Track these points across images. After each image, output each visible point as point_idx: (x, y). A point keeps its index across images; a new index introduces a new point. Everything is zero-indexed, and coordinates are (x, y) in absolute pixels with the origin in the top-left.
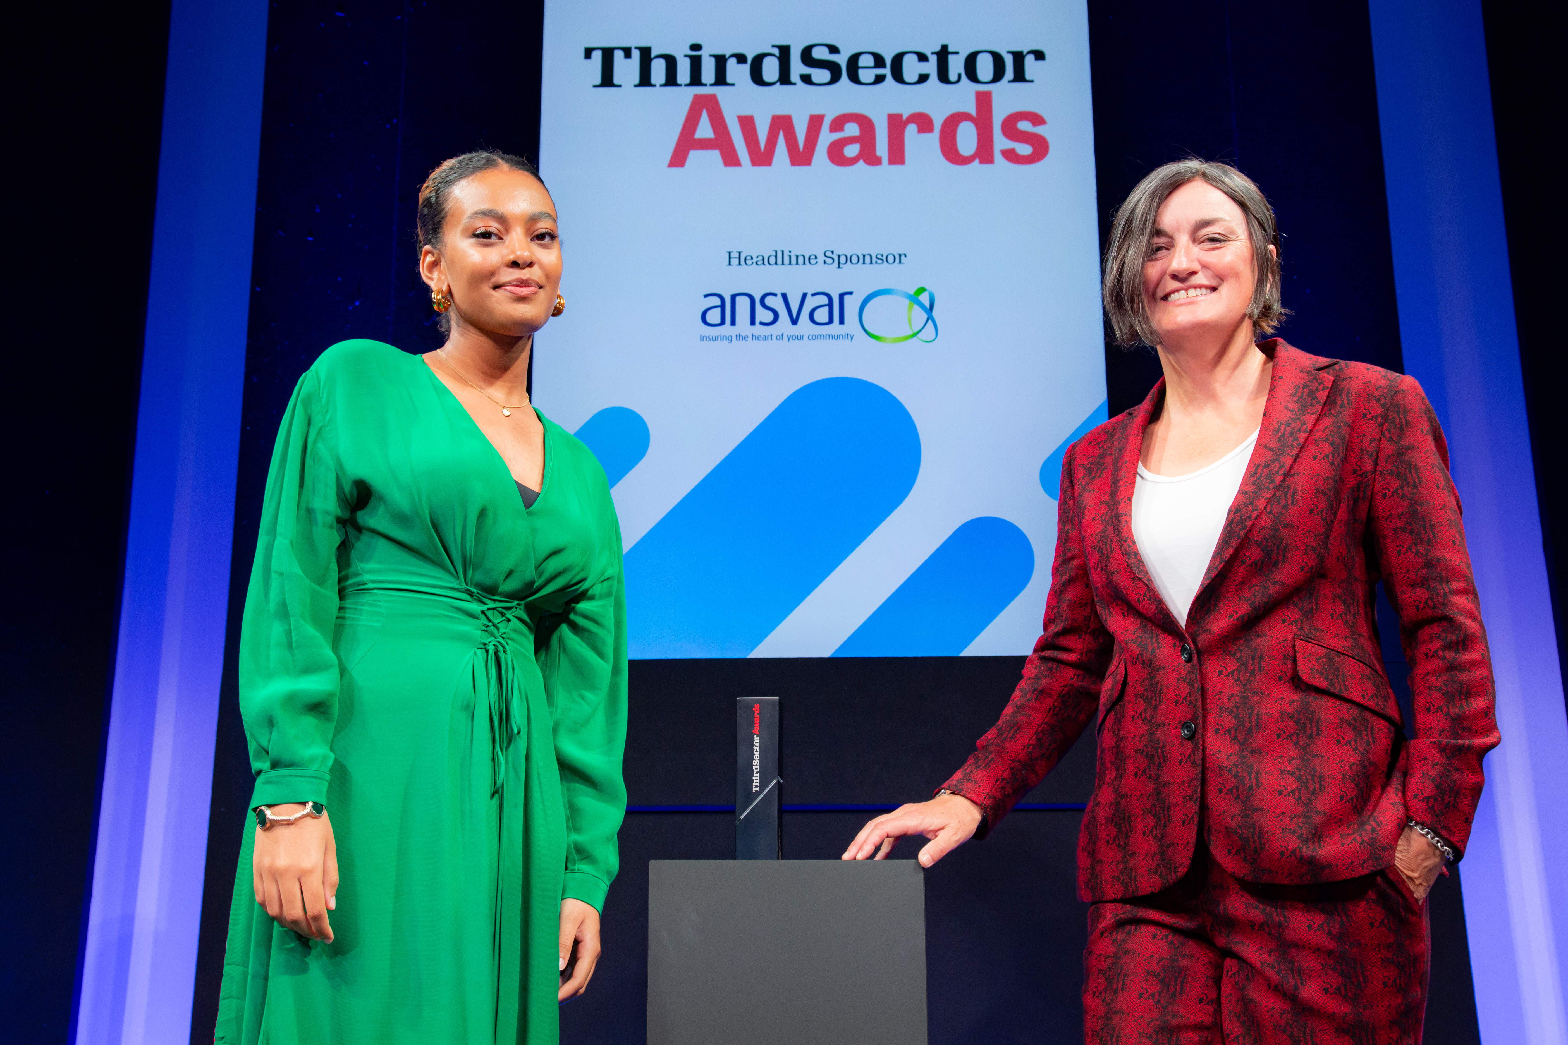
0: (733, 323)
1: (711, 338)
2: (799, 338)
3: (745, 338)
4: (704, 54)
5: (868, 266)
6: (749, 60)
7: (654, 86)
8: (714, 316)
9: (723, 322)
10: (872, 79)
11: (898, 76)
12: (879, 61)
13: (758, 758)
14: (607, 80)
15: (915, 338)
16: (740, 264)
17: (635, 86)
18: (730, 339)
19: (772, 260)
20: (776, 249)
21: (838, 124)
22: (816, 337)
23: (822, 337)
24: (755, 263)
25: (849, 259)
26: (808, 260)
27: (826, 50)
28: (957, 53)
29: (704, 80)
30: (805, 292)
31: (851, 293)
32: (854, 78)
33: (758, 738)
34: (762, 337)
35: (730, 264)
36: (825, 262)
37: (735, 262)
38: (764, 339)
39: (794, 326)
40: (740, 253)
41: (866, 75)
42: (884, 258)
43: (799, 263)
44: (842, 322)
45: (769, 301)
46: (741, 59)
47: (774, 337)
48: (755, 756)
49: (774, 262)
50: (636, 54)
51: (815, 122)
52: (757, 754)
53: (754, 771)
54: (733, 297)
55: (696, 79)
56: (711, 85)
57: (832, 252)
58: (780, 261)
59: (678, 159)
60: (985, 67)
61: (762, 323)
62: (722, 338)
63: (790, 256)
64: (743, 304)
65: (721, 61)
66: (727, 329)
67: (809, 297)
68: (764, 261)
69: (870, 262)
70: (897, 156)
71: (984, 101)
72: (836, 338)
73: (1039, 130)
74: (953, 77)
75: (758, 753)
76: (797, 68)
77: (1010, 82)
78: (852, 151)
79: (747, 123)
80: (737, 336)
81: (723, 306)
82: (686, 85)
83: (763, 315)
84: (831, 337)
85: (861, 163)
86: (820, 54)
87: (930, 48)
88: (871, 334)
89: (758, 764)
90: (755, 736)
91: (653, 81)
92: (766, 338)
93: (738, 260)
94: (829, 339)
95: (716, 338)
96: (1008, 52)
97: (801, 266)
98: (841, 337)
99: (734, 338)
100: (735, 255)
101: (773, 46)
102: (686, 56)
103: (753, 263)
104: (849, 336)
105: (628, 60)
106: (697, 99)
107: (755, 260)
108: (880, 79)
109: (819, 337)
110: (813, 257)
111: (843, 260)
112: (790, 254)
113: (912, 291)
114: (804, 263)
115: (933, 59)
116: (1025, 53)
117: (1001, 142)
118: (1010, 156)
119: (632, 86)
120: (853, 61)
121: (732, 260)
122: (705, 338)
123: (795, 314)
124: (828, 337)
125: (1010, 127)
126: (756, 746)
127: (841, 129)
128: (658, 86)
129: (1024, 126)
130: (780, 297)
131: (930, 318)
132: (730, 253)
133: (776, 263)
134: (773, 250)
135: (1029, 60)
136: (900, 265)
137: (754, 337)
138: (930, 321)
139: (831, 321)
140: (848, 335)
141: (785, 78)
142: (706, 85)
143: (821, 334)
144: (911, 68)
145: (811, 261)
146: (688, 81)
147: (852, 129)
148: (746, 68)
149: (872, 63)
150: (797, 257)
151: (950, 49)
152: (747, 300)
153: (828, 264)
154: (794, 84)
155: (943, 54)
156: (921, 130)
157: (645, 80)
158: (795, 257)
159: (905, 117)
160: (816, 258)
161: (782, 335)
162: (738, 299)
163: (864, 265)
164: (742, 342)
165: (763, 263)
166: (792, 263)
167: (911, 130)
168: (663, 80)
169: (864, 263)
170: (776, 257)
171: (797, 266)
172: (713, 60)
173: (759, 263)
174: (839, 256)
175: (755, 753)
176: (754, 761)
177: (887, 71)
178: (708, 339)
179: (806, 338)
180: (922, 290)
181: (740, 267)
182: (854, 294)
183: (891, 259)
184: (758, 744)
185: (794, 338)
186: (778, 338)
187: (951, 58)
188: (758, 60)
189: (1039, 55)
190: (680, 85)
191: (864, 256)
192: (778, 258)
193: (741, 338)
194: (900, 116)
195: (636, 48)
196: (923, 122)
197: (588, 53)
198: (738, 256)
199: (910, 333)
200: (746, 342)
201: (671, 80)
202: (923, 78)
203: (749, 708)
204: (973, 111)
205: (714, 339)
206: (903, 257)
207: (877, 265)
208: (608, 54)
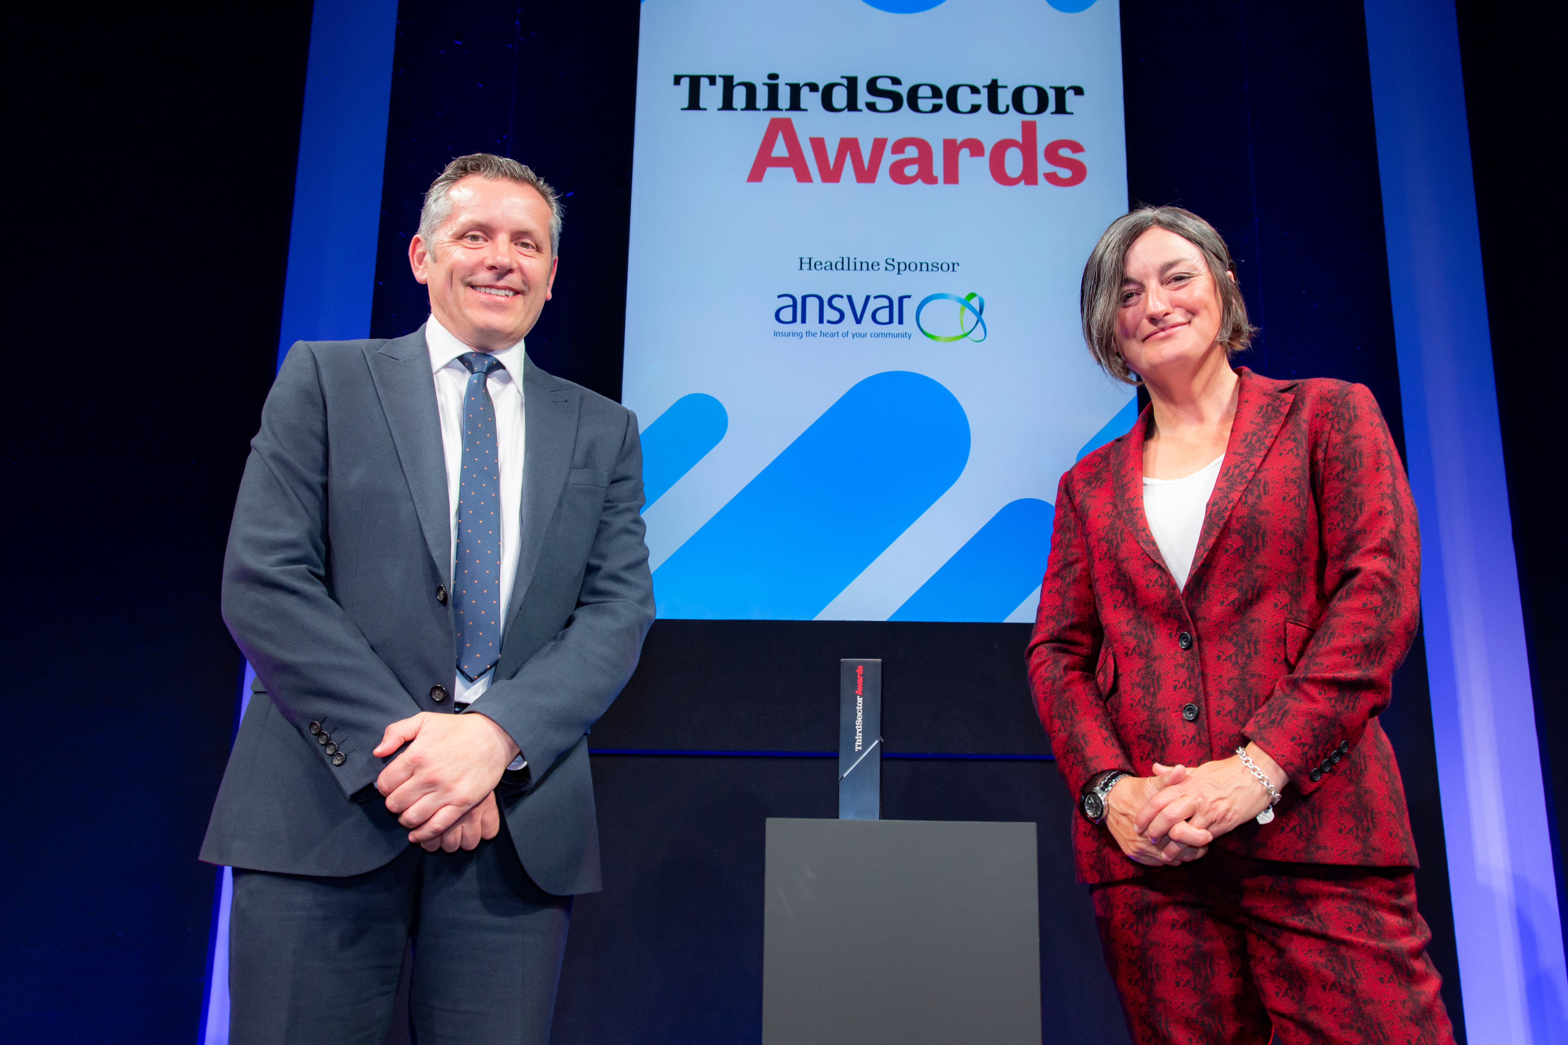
0: (804, 321)
1: (784, 334)
2: (862, 336)
3: (814, 335)
4: (781, 82)
5: (924, 273)
6: (821, 89)
7: (736, 110)
8: (787, 315)
9: (794, 320)
10: (930, 108)
11: (953, 106)
12: (936, 92)
13: (861, 718)
14: (694, 104)
15: (966, 338)
16: (810, 269)
17: (719, 109)
18: (801, 335)
19: (839, 266)
20: (842, 256)
21: (899, 147)
22: (878, 335)
23: (883, 335)
24: (823, 268)
25: (907, 267)
26: (871, 266)
27: (889, 81)
28: (1006, 87)
29: (780, 106)
30: (868, 294)
31: (909, 297)
32: (914, 107)
33: (861, 699)
34: (830, 334)
35: (801, 269)
36: (886, 269)
37: (806, 266)
38: (831, 336)
39: (858, 325)
40: (810, 259)
41: (925, 104)
42: (939, 266)
43: (863, 269)
44: (901, 322)
45: (836, 302)
46: (813, 87)
47: (840, 335)
48: (858, 716)
49: (841, 267)
50: (720, 82)
51: (879, 145)
52: (860, 715)
53: (856, 731)
54: (804, 298)
55: (773, 105)
56: (786, 110)
57: (893, 260)
58: (846, 267)
59: (756, 175)
60: (1030, 100)
61: (829, 322)
62: (793, 335)
63: (855, 263)
64: (812, 305)
65: (795, 89)
66: (798, 326)
67: (871, 299)
68: (832, 266)
69: (926, 269)
70: (952, 176)
71: (1029, 130)
72: (895, 336)
73: (1078, 156)
74: (1001, 108)
75: (861, 713)
76: (863, 97)
77: (1052, 113)
78: (911, 170)
79: (818, 144)
80: (807, 332)
81: (794, 306)
82: (764, 110)
83: (830, 314)
84: (891, 335)
85: (920, 181)
86: (884, 84)
87: (982, 82)
88: (927, 333)
89: (861, 724)
90: (858, 697)
91: (735, 106)
92: (833, 335)
93: (808, 265)
94: (889, 337)
95: (789, 334)
96: (1051, 87)
97: (864, 272)
98: (900, 335)
99: (804, 334)
100: (805, 260)
101: (842, 77)
102: (764, 84)
103: (822, 268)
104: (907, 335)
105: (713, 87)
106: (773, 121)
107: (823, 265)
108: (936, 108)
109: (880, 335)
110: (875, 264)
111: (902, 267)
112: (855, 261)
113: (964, 296)
114: (868, 269)
115: (984, 92)
116: (1065, 89)
117: (1043, 166)
118: (1052, 178)
119: (717, 109)
120: (913, 91)
121: (803, 265)
122: (778, 334)
123: (859, 315)
124: (888, 335)
125: (1052, 153)
126: (859, 706)
127: (903, 152)
128: (739, 110)
129: (1065, 152)
130: (845, 298)
131: (980, 320)
132: (801, 259)
133: (843, 269)
134: (840, 257)
135: (1070, 95)
136: (953, 272)
137: (822, 334)
138: (979, 323)
139: (891, 321)
140: (906, 333)
141: (852, 105)
142: (781, 110)
143: (882, 332)
144: (965, 99)
145: (874, 267)
146: (766, 106)
147: (911, 152)
148: (818, 96)
149: (930, 94)
150: (862, 263)
151: (1000, 84)
152: (816, 301)
153: (889, 270)
154: (861, 111)
155: (993, 88)
156: (973, 154)
157: (728, 104)
158: (860, 264)
159: (958, 142)
160: (878, 264)
161: (847, 333)
162: (808, 299)
163: (921, 272)
164: (811, 338)
165: (831, 269)
166: (857, 269)
167: (964, 153)
168: (743, 105)
169: (921, 270)
170: (843, 263)
171: (861, 271)
172: (788, 88)
173: (827, 268)
174: (899, 264)
175: (858, 713)
176: (857, 721)
177: (943, 101)
178: (781, 335)
179: (869, 335)
180: (973, 295)
181: (810, 271)
182: (911, 297)
183: (945, 267)
184: (861, 705)
185: (858, 335)
186: (844, 335)
187: (1000, 91)
188: (829, 89)
189: (1079, 91)
190: (759, 110)
191: (921, 264)
192: (844, 264)
193: (810, 334)
194: (955, 141)
195: (720, 76)
196: (975, 148)
197: (677, 80)
198: (808, 262)
199: (963, 333)
200: (816, 338)
201: (751, 105)
202: (975, 108)
203: (853, 669)
204: (1019, 139)
205: (786, 335)
206: (956, 266)
207: (933, 272)
208: (695, 82)
